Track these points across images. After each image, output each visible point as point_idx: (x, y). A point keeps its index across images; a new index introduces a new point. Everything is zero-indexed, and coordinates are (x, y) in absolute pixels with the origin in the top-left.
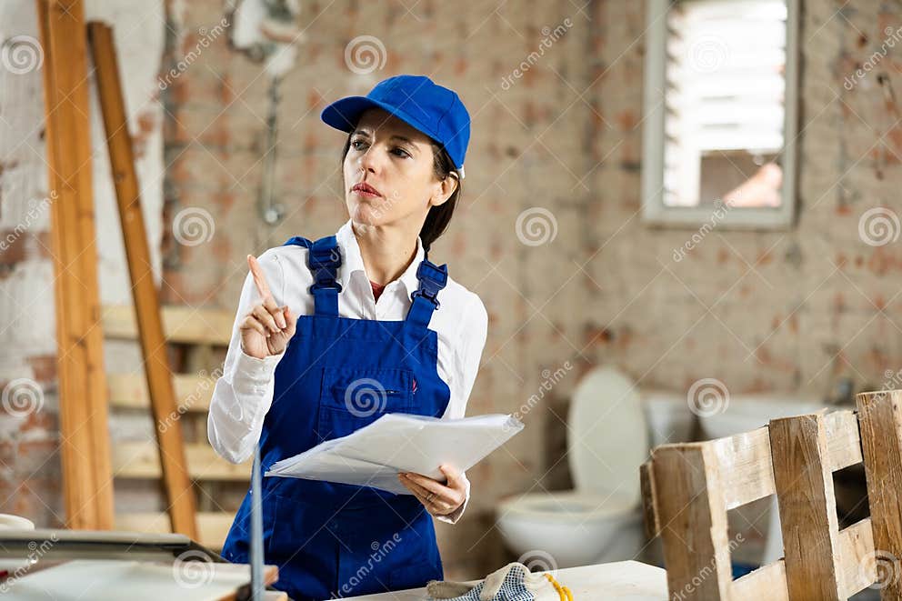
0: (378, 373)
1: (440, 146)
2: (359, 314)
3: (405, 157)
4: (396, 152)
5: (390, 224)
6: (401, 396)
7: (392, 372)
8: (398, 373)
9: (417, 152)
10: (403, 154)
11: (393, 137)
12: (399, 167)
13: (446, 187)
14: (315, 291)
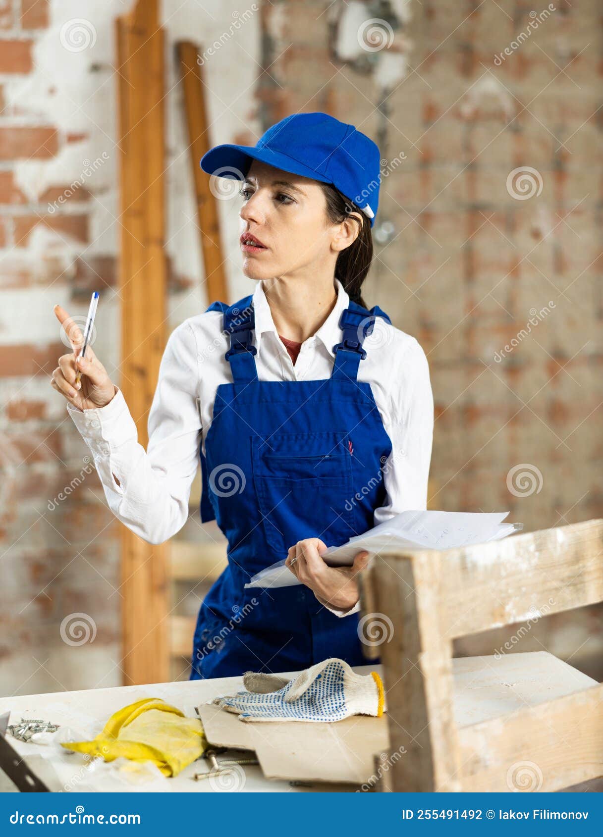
0: (309, 437)
1: (332, 186)
2: (279, 375)
3: (289, 203)
4: (280, 198)
5: (290, 274)
6: (338, 460)
7: (325, 436)
8: (331, 436)
9: (302, 196)
10: (287, 200)
11: (275, 183)
12: (283, 216)
13: (350, 229)
14: (231, 357)
